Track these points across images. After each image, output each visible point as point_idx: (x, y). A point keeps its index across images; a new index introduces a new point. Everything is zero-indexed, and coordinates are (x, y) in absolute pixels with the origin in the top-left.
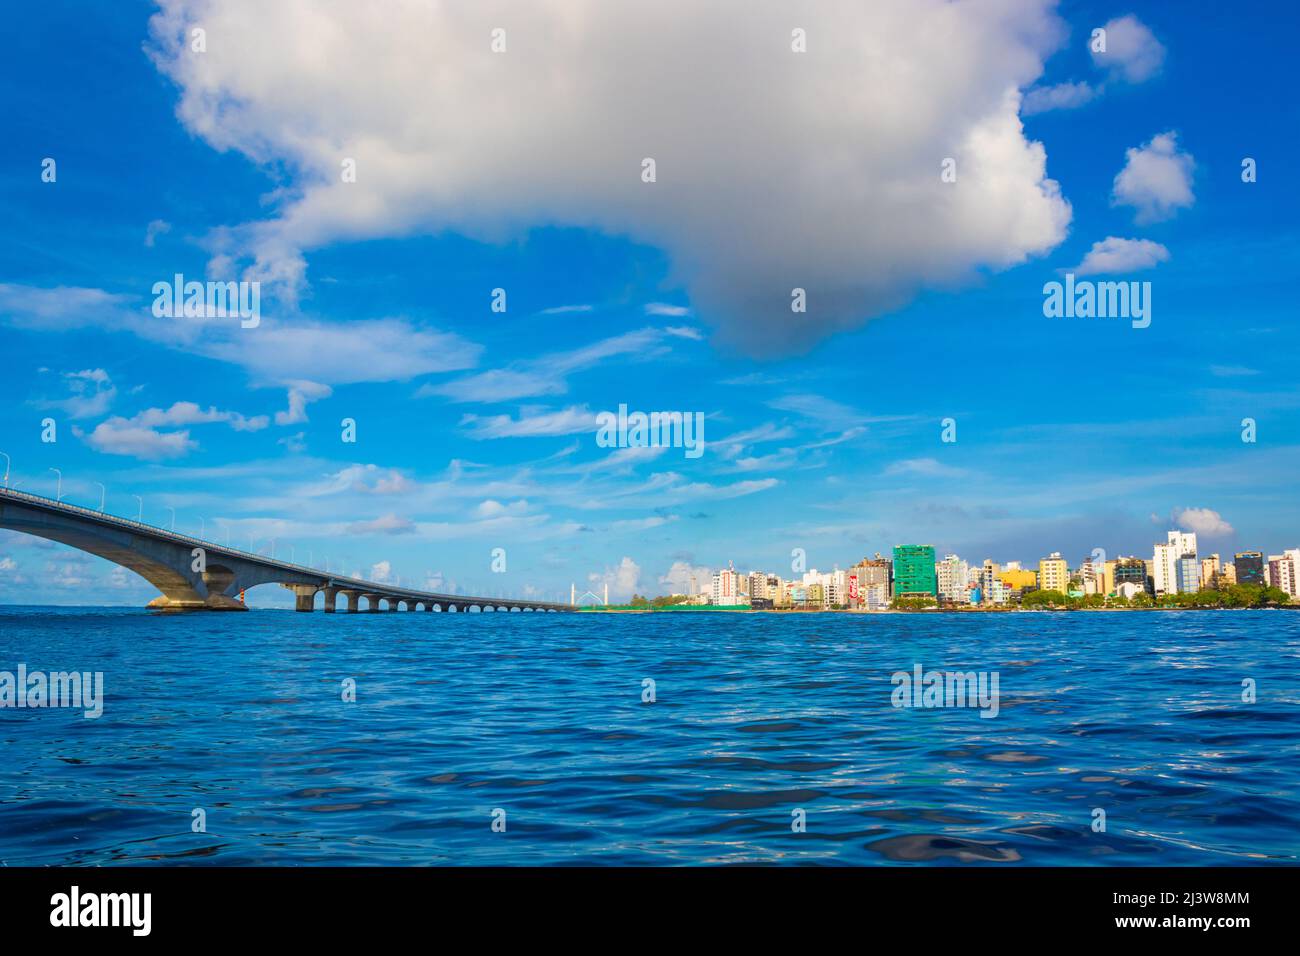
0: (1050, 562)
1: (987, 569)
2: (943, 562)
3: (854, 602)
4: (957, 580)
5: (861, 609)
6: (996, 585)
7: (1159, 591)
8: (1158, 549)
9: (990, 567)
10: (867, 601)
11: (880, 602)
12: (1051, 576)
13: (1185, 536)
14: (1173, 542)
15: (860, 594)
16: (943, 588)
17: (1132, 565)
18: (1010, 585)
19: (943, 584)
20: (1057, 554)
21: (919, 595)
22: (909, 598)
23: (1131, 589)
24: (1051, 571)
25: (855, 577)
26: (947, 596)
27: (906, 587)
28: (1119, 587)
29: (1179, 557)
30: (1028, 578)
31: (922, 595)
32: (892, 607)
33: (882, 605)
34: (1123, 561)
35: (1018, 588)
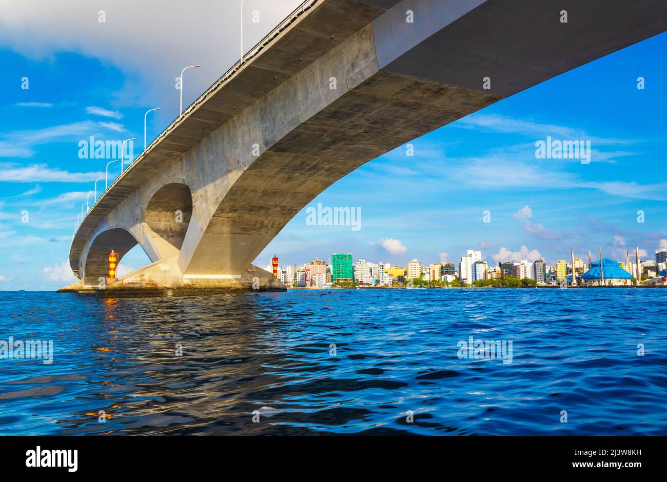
0: (413, 264)
1: (381, 267)
2: (358, 263)
3: (308, 283)
4: (364, 273)
5: (313, 287)
6: (385, 275)
7: (464, 279)
8: (464, 259)
9: (383, 266)
10: (317, 283)
11: (324, 283)
12: (413, 271)
13: (477, 252)
14: (471, 255)
15: (313, 279)
16: (358, 276)
17: (448, 266)
18: (392, 275)
19: (358, 274)
20: (416, 260)
21: (345, 280)
22: (340, 282)
23: (450, 278)
24: (413, 269)
25: (309, 270)
26: (360, 280)
27: (338, 276)
28: (443, 277)
29: (473, 262)
30: (400, 272)
31: (347, 280)
32: (333, 286)
33: (325, 285)
34: (444, 264)
35: (395, 277)
